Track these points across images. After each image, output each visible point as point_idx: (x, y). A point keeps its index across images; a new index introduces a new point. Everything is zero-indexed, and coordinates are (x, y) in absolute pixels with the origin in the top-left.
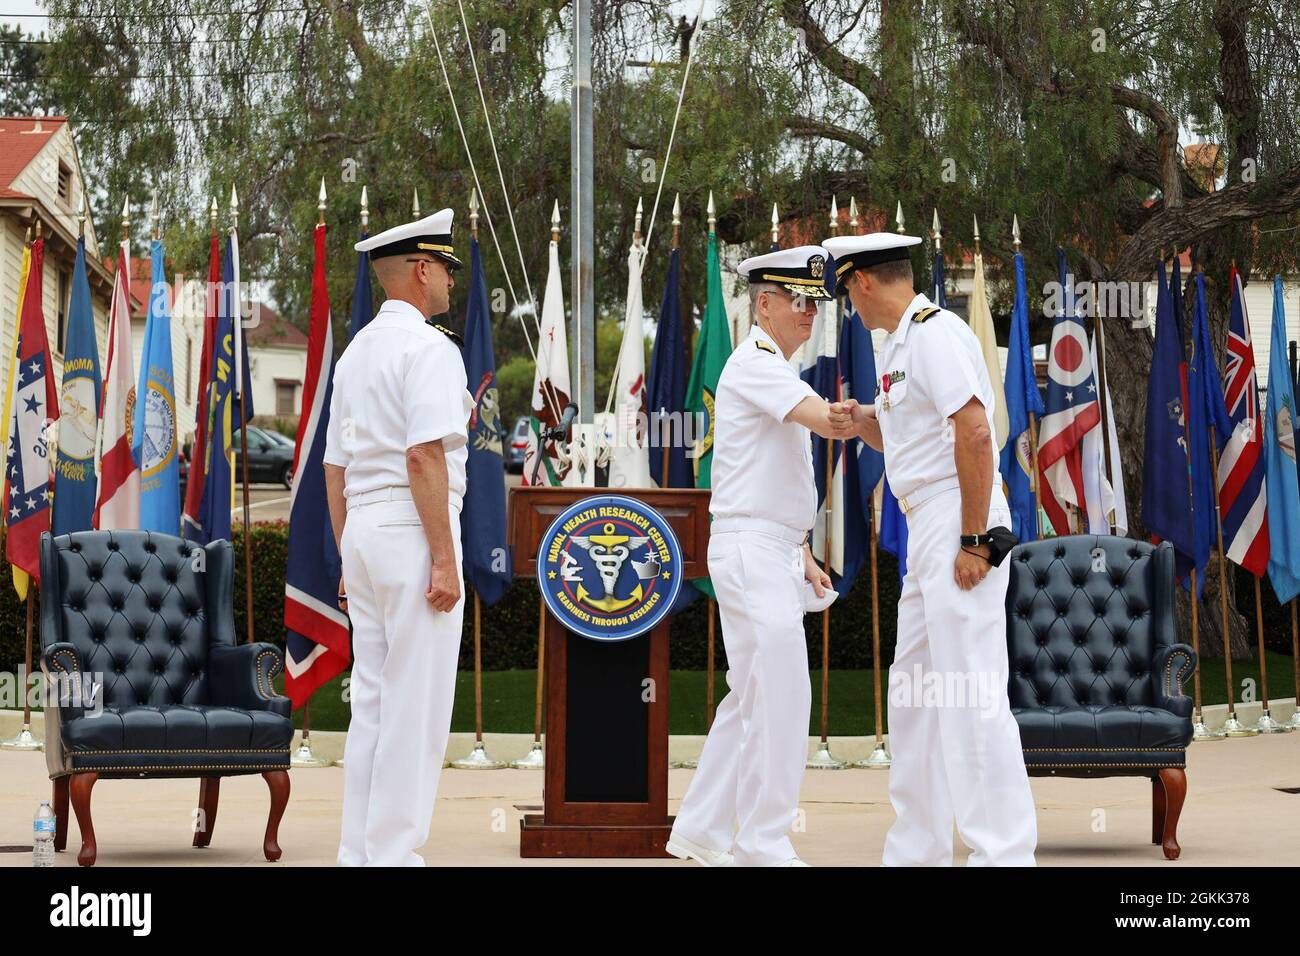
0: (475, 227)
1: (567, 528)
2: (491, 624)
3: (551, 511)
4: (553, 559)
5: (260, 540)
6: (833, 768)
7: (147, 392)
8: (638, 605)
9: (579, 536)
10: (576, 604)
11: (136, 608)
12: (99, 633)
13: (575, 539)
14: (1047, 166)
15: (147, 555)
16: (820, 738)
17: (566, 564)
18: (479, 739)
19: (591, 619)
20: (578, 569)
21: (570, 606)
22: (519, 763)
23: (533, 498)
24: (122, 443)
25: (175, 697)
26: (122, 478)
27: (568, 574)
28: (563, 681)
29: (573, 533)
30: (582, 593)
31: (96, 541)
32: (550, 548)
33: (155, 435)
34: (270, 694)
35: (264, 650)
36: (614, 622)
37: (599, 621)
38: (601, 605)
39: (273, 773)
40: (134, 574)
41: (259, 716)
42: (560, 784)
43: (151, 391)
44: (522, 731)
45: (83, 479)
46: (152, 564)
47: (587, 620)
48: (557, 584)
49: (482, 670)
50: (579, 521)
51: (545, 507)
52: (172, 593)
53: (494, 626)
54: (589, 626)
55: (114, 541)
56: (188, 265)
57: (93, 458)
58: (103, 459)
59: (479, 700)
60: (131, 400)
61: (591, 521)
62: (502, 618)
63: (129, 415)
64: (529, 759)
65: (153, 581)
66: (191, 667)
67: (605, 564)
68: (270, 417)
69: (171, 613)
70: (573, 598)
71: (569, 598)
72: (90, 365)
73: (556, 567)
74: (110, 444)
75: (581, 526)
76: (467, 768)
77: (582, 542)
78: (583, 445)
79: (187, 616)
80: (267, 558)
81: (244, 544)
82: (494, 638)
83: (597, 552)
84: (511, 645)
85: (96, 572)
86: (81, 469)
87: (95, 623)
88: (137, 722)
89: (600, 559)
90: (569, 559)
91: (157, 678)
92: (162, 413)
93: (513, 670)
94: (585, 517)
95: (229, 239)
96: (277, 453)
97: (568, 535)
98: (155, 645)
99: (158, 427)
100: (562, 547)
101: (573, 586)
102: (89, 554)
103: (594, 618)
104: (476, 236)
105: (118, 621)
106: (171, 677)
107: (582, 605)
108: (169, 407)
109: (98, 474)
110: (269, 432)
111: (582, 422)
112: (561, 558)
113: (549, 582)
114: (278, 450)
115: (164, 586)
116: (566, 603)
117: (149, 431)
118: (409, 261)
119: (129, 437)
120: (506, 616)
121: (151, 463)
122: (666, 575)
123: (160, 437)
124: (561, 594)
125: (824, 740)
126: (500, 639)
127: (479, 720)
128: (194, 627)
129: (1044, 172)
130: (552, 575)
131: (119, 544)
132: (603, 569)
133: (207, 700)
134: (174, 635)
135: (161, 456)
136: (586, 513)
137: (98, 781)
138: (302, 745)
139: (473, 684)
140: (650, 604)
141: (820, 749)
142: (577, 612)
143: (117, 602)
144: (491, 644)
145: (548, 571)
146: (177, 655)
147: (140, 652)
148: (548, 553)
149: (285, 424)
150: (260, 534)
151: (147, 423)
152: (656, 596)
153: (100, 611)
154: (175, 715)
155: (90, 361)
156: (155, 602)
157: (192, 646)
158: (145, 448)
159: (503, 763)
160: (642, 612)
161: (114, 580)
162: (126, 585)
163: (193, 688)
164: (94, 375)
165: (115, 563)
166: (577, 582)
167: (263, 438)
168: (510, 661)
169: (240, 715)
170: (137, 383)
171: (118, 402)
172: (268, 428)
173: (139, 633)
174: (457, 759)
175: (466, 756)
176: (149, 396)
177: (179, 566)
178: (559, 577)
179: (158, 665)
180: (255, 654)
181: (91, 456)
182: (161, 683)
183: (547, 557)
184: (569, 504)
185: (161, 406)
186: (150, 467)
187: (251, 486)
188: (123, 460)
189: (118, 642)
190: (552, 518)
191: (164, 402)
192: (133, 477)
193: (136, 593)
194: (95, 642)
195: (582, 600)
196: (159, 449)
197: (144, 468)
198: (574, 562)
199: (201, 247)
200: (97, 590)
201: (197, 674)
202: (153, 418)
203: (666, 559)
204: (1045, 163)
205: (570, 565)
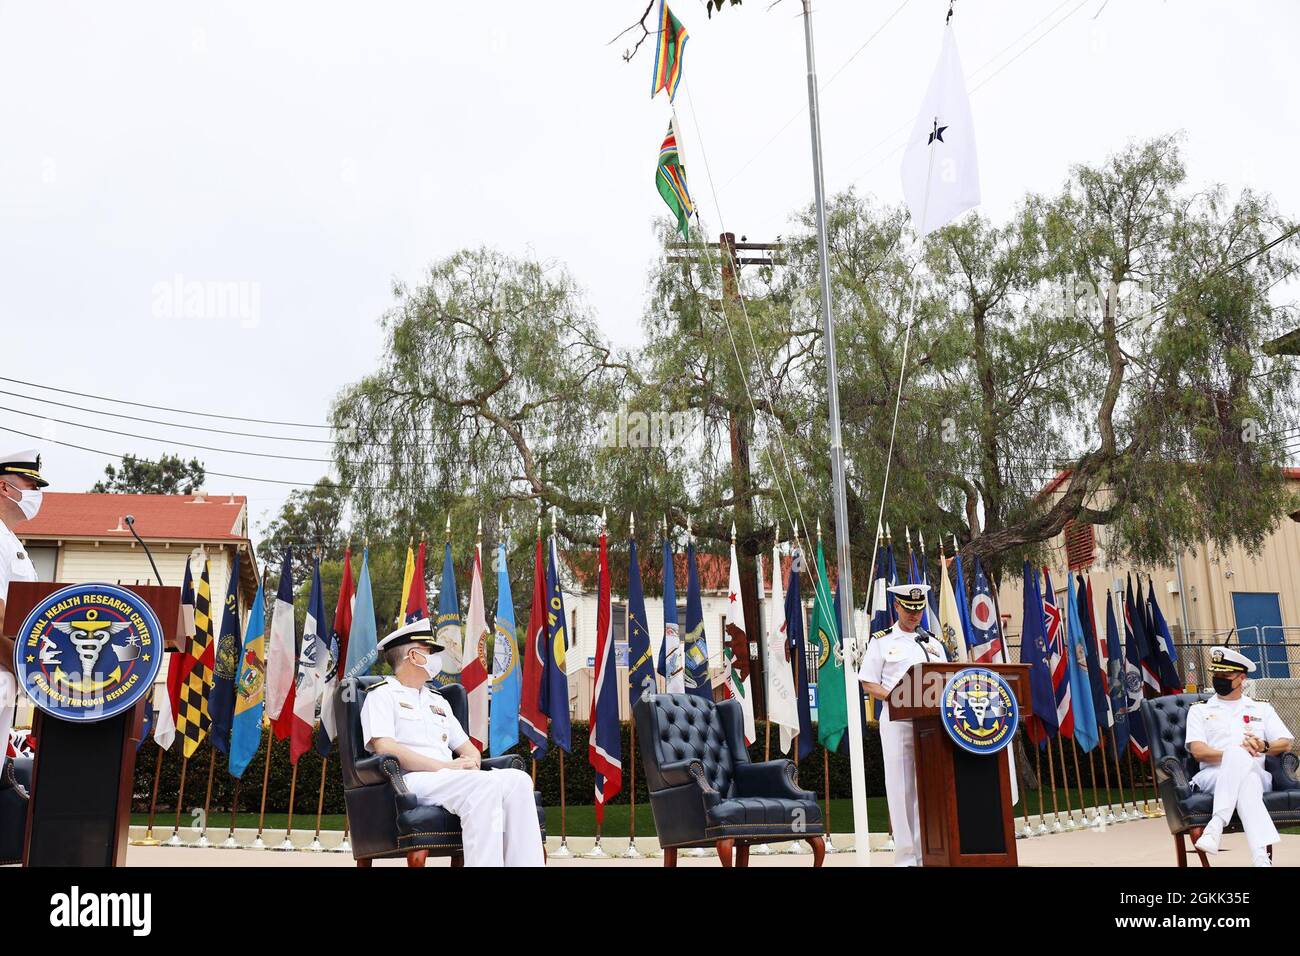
1: (955, 687)
4: (949, 705)
8: (997, 732)
9: (962, 691)
10: (964, 733)
12: (680, 756)
13: (960, 694)
15: (693, 708)
17: (956, 708)
19: (972, 742)
20: (963, 711)
21: (961, 734)
27: (958, 714)
29: (958, 690)
30: (966, 726)
32: (947, 697)
36: (986, 743)
37: (978, 742)
38: (977, 732)
40: (690, 720)
42: (957, 843)
48: (953, 720)
50: (961, 683)
52: (710, 731)
54: (971, 745)
61: (967, 682)
65: (699, 724)
66: (727, 777)
67: (977, 708)
69: (712, 743)
70: (962, 729)
71: (960, 729)
73: (951, 710)
75: (962, 685)
85: (671, 719)
87: (676, 748)
89: (974, 705)
90: (958, 704)
94: (964, 680)
97: (956, 691)
98: (709, 762)
100: (954, 697)
101: (961, 720)
102: (665, 707)
105: (688, 748)
106: (720, 782)
107: (967, 732)
112: (953, 705)
113: (948, 719)
115: (706, 727)
116: (959, 731)
122: (1010, 715)
124: (955, 726)
128: (724, 752)
130: (949, 715)
132: (977, 711)
134: (716, 757)
136: (964, 678)
140: (1003, 732)
142: (964, 736)
143: (685, 737)
145: (947, 713)
146: (719, 769)
148: (947, 701)
152: (1006, 727)
153: (676, 742)
156: (703, 737)
157: (725, 764)
160: (1000, 736)
161: (681, 723)
162: (687, 726)
163: (731, 789)
165: (679, 713)
166: (963, 719)
173: (699, 754)
178: (953, 716)
179: (711, 775)
183: (946, 705)
193: (693, 731)
195: (967, 730)
198: (961, 707)
200: (674, 729)
201: (730, 781)
203: (1009, 705)
205: (959, 709)
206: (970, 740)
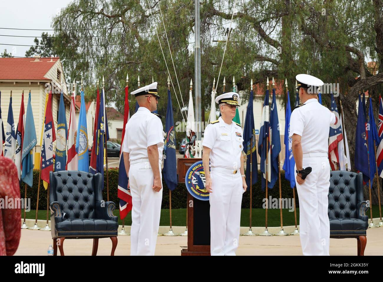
0: (169, 87)
1: (193, 169)
2: (175, 196)
3: (189, 165)
4: (189, 178)
5: (111, 173)
6: (269, 236)
7: (80, 132)
9: (197, 171)
10: (196, 190)
11: (76, 192)
12: (65, 199)
13: (196, 173)
14: (328, 68)
15: (78, 177)
16: (265, 227)
17: (193, 179)
18: (171, 228)
19: (200, 195)
20: (196, 181)
21: (194, 191)
22: (182, 234)
23: (184, 161)
24: (73, 146)
25: (86, 216)
26: (73, 156)
27: (194, 182)
28: (193, 212)
29: (195, 171)
30: (198, 187)
31: (64, 173)
32: (189, 175)
33: (82, 144)
34: (112, 216)
35: (111, 203)
36: (206, 195)
37: (202, 195)
38: (203, 191)
39: (113, 237)
40: (75, 182)
41: (109, 222)
42: (192, 241)
43: (81, 132)
44: (183, 225)
45: (62, 157)
46: (80, 180)
47: (199, 195)
48: (191, 185)
49: (172, 209)
50: (197, 167)
51: (187, 164)
52: (85, 188)
53: (176, 196)
54: (199, 196)
55: (70, 173)
56: (91, 98)
57: (65, 151)
58: (68, 151)
59: (171, 217)
60: (76, 135)
61: (200, 167)
62: (178, 194)
63: (75, 139)
64: (185, 234)
65: (80, 184)
66: (90, 208)
67: (204, 179)
68: (115, 139)
69: (85, 193)
70: (195, 189)
71: (194, 189)
72: (64, 125)
73: (191, 180)
74: (70, 147)
75: (197, 169)
76: (168, 236)
77: (197, 173)
78: (198, 146)
79: (89, 194)
80: (113, 178)
81: (107, 174)
82: (175, 200)
83: (202, 176)
84: (180, 202)
85: (65, 182)
86: (62, 154)
87: (64, 196)
88: (75, 223)
89: (202, 178)
90: (194, 178)
91: (81, 211)
92: (84, 138)
93: (181, 208)
94: (198, 166)
95: (102, 90)
96: (117, 149)
97: (194, 171)
98: (81, 202)
99: (83, 142)
100: (192, 175)
101: (195, 185)
102: (63, 177)
103: (201, 194)
104: (169, 89)
105: (71, 196)
106: (85, 211)
107: (198, 191)
108: (86, 137)
109: (67, 155)
110: (115, 143)
111: (198, 140)
112: (192, 178)
113: (188, 184)
114: (117, 148)
115: (83, 186)
117: (80, 143)
118: (146, 97)
119: (75, 145)
120: (179, 194)
121: (81, 152)
123: (83, 145)
124: (192, 188)
125: (266, 228)
126: (177, 200)
127: (171, 223)
128: (91, 197)
129: (327, 70)
130: (189, 182)
131: (71, 174)
132: (203, 181)
133: (95, 217)
134: (86, 199)
135: (84, 150)
136: (199, 165)
137: (65, 239)
138: (122, 230)
139: (169, 212)
141: (265, 230)
142: (196, 193)
143: (70, 190)
144: (174, 201)
146: (87, 205)
147: (76, 204)
148: (188, 176)
149: (119, 141)
150: (111, 171)
151: (80, 141)
153: (66, 193)
154: (86, 221)
155: (64, 124)
156: (81, 190)
157: (91, 202)
158: (79, 148)
159: (178, 234)
161: (70, 184)
162: (73, 185)
163: (91, 214)
164: (66, 128)
165: (70, 180)
166: (196, 184)
167: (113, 145)
168: (180, 206)
169: (103, 221)
170: (77, 130)
171: (72, 135)
172: (115, 142)
173: (76, 199)
174: (165, 233)
175: (167, 233)
176: (80, 134)
177: (87, 180)
178: (191, 183)
179: (82, 207)
180: (108, 204)
181: (65, 150)
182: (82, 212)
183: (188, 177)
184: (194, 163)
185: (84, 136)
186: (81, 153)
187: (108, 158)
188: (73, 151)
189: (71, 201)
190: (189, 167)
191: (84, 135)
192: (76, 156)
193: (76, 188)
194: (64, 201)
195: (198, 189)
196: (83, 148)
197: (79, 153)
198: (195, 179)
199: (95, 93)
200: (65, 187)
201: (92, 210)
202: (81, 140)
204: (327, 67)
205: (194, 180)
206: (198, 194)
